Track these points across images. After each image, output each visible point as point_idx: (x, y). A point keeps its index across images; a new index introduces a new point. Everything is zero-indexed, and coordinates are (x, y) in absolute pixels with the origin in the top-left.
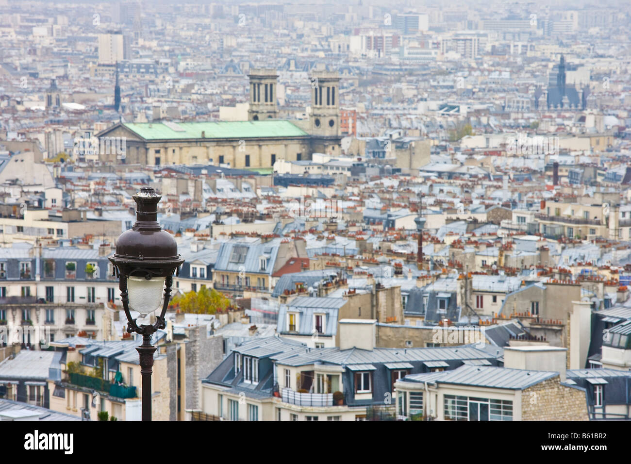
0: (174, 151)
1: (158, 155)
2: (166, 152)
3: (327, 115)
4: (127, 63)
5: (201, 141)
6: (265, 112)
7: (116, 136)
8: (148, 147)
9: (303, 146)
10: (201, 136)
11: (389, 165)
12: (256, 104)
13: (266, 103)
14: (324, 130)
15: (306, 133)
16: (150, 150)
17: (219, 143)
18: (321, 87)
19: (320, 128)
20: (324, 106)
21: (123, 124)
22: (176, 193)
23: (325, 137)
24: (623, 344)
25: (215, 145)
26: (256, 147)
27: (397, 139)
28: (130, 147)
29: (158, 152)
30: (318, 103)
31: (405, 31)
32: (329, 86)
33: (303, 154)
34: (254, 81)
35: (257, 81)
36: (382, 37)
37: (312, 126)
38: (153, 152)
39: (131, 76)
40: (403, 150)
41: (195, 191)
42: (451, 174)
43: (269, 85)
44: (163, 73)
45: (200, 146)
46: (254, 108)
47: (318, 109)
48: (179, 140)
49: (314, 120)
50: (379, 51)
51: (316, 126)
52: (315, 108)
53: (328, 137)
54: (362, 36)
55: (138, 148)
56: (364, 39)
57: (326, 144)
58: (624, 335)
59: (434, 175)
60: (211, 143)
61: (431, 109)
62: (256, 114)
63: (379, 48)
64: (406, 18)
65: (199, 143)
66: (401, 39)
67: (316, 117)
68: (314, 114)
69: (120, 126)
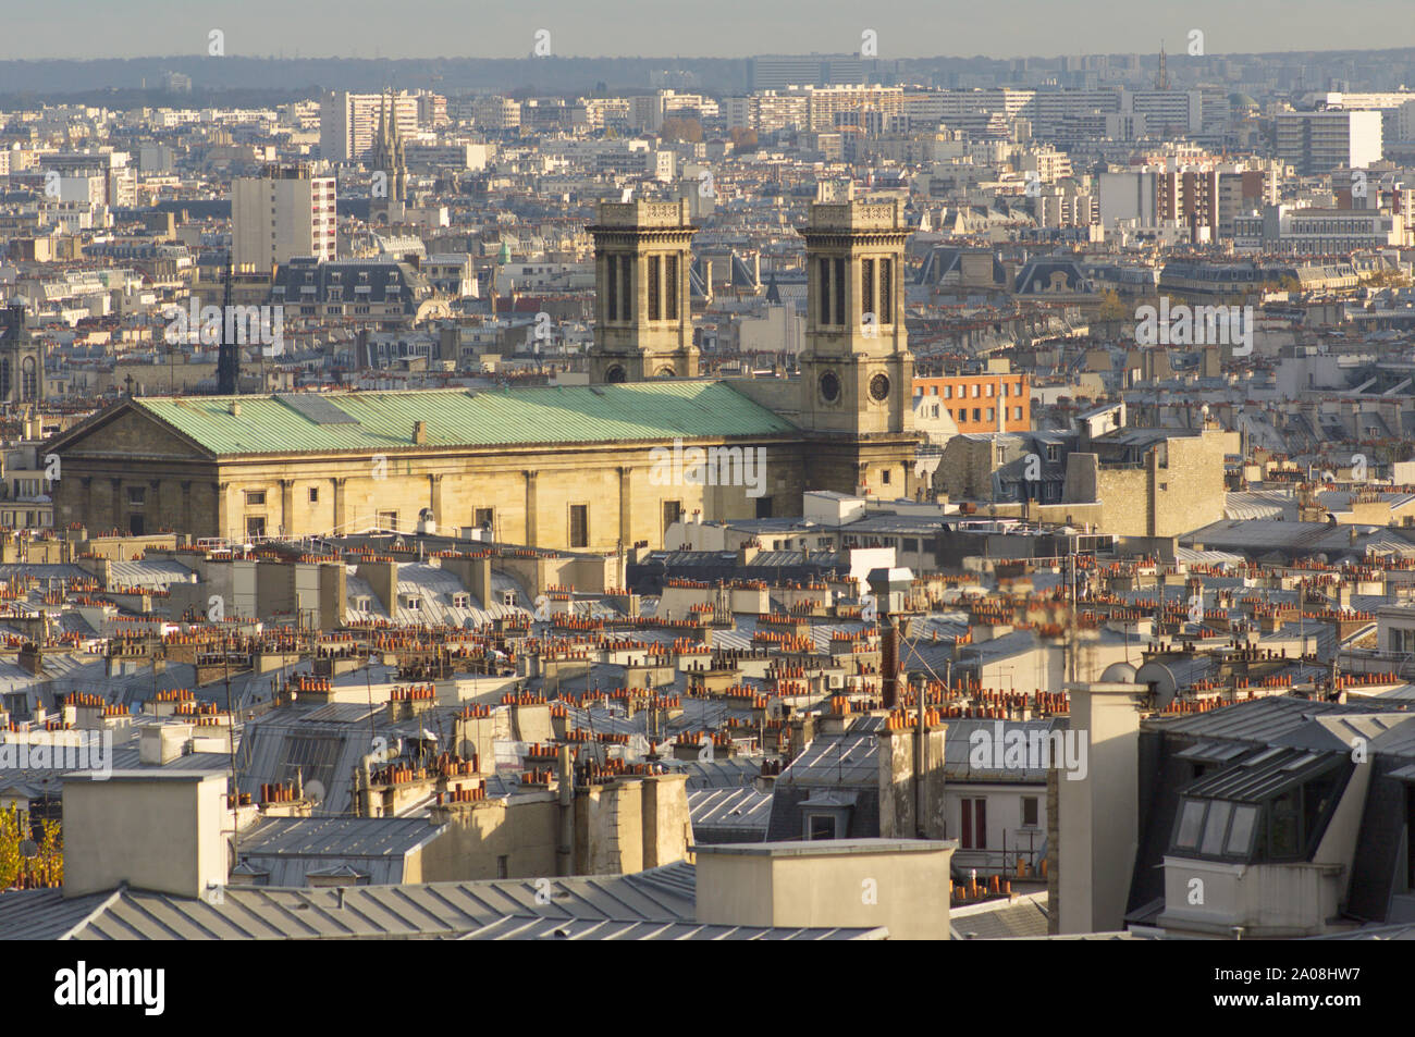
0: (314, 494)
1: (257, 510)
2: (285, 499)
3: (862, 359)
4: (311, 267)
5: (409, 458)
6: (647, 353)
7: (114, 448)
8: (222, 480)
9: (777, 471)
10: (414, 440)
11: (1071, 525)
12: (616, 329)
13: (654, 324)
14: (853, 412)
15: (788, 423)
16: (228, 490)
17: (477, 461)
18: (842, 263)
19: (838, 403)
20: (850, 328)
21: (138, 404)
22: (251, 614)
23: (855, 435)
24: (1241, 843)
25: (462, 470)
26: (611, 478)
27: (1106, 441)
28: (162, 484)
29: (259, 498)
30: (833, 318)
31: (1306, 168)
32: (870, 257)
33: (780, 499)
34: (611, 246)
35: (619, 247)
36: (1211, 175)
37: (811, 398)
38: (241, 498)
39: (325, 311)
40: (1126, 473)
41: (322, 609)
42: (1292, 555)
43: (663, 259)
44: (431, 296)
45: (409, 475)
46: (612, 343)
47: (833, 337)
48: (333, 456)
49: (816, 377)
50: (1200, 225)
51: (823, 399)
52: (821, 334)
53: (867, 437)
54: (1140, 174)
55: (186, 486)
56: (1147, 182)
57: (860, 462)
58: (1245, 802)
59: (1231, 561)
60: (447, 462)
61: (1319, 382)
62: (614, 362)
63: (1198, 212)
64: (1307, 121)
65: (404, 464)
66: (1274, 183)
67: (825, 367)
68: (816, 357)
69: (128, 409)
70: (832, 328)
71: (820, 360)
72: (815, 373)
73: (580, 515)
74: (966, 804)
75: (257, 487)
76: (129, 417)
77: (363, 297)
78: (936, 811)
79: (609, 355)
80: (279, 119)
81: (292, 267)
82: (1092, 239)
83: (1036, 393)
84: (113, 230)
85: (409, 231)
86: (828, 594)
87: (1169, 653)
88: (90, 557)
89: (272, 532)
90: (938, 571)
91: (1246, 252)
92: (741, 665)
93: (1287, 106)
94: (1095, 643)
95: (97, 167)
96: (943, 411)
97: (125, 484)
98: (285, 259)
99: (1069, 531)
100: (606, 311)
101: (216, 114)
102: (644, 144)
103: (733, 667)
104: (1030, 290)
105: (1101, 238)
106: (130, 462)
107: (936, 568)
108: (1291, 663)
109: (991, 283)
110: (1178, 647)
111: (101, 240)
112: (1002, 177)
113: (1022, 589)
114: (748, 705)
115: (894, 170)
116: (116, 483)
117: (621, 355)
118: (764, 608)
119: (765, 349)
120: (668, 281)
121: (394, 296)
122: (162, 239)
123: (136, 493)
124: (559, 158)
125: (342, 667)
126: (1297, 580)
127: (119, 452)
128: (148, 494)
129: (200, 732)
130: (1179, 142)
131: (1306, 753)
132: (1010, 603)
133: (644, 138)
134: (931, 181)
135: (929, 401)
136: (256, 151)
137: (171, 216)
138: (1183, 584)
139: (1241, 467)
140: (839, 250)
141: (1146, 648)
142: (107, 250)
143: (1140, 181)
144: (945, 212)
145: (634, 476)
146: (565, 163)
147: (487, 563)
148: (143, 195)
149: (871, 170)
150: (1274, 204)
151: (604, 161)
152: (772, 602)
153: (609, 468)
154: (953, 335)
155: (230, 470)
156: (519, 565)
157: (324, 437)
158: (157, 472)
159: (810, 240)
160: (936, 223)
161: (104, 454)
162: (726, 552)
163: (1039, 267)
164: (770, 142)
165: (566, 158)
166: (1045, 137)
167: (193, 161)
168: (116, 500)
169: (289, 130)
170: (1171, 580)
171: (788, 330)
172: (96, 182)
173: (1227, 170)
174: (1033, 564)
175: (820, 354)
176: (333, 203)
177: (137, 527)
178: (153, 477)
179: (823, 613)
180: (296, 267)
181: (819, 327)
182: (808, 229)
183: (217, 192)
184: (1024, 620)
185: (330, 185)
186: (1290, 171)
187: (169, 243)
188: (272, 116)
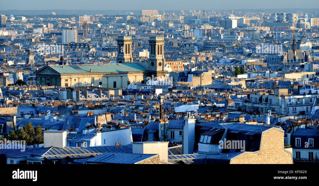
0: (75, 80)
1: (67, 82)
2: (71, 80)
3: (157, 60)
4: (74, 43)
5: (90, 74)
6: (125, 59)
7: (45, 73)
8: (61, 78)
9: (145, 76)
10: (90, 72)
11: (189, 85)
12: (120, 55)
13: (126, 54)
14: (156, 68)
15: (146, 69)
16: (62, 79)
17: (99, 75)
18: (155, 45)
19: (154, 66)
20: (156, 55)
21: (49, 66)
22: (66, 98)
23: (156, 71)
24: (209, 141)
25: (97, 76)
26: (120, 77)
27: (194, 72)
28: (53, 78)
29: (67, 80)
30: (153, 54)
31: (225, 28)
32: (159, 45)
33: (145, 81)
34: (120, 43)
35: (121, 43)
36: (211, 29)
37: (150, 66)
38: (64, 80)
39: (76, 50)
40: (197, 77)
41: (77, 98)
42: (222, 90)
43: (128, 45)
44: (92, 48)
45: (89, 77)
46: (120, 57)
47: (153, 56)
48: (78, 74)
49: (151, 62)
50: (209, 37)
51: (152, 66)
52: (151, 56)
53: (158, 71)
54: (200, 29)
55: (56, 78)
56: (201, 31)
57: (157, 75)
58: (210, 136)
59: (212, 90)
60: (95, 75)
61: (227, 62)
62: (120, 60)
63: (209, 35)
64: (226, 21)
65: (89, 75)
66: (220, 31)
67: (152, 61)
68: (150, 59)
69: (47, 67)
70: (153, 55)
71: (151, 60)
72: (150, 62)
73: (115, 83)
74: (171, 132)
75: (66, 79)
76: (47, 68)
77: (82, 48)
78: (167, 133)
79: (119, 59)
80: (69, 20)
81: (71, 43)
82: (193, 39)
83: (184, 63)
84: (44, 37)
85: (89, 37)
86: (152, 96)
87: (203, 106)
88: (42, 89)
89: (69, 86)
90: (169, 92)
91: (216, 41)
92: (139, 108)
93: (223, 18)
94: (192, 104)
95: (41, 27)
96: (170, 67)
97: (47, 78)
98: (70, 42)
99: (188, 86)
100: (119, 52)
101: (59, 19)
102: (125, 24)
103: (138, 108)
104: (183, 47)
105: (194, 39)
106: (47, 75)
107: (168, 91)
108: (221, 108)
109: (177, 46)
110: (204, 105)
111: (42, 39)
112: (179, 29)
113: (181, 95)
114: (140, 114)
115: (163, 28)
116: (45, 78)
117: (121, 59)
118: (143, 98)
119: (143, 56)
120: (128, 48)
121: (87, 48)
122: (52, 39)
123: (48, 80)
124: (112, 26)
125: (80, 107)
126: (222, 94)
127: (46, 73)
128: (50, 80)
129: (59, 118)
130: (206, 24)
131: (218, 129)
132: (179, 97)
133: (125, 23)
134: (168, 30)
135: (168, 65)
136: (66, 25)
137: (53, 35)
138: (205, 94)
139: (214, 76)
140: (154, 44)
141: (199, 105)
142: (43, 40)
143: (200, 30)
144: (170, 35)
145: (123, 77)
146: (113, 27)
147: (101, 91)
148: (48, 31)
149: (159, 28)
150: (220, 34)
151: (118, 27)
152: (144, 97)
153: (119, 76)
154: (171, 54)
155: (63, 76)
156: (106, 91)
157: (76, 71)
158: (52, 76)
159: (150, 42)
160: (169, 37)
161: (44, 74)
162: (137, 89)
163: (185, 44)
164: (144, 24)
165: (113, 26)
166: (186, 23)
167: (56, 26)
168: (45, 81)
169: (70, 21)
170: (203, 94)
171: (146, 54)
172: (41, 29)
173: (213, 29)
174: (183, 91)
175: (151, 59)
176: (78, 33)
177: (49, 85)
178: (51, 77)
179: (151, 99)
180: (72, 43)
181: (151, 55)
182: (149, 40)
183: (60, 31)
184: (181, 100)
185: (77, 31)
186: (223, 29)
187: (53, 39)
188: (68, 19)
